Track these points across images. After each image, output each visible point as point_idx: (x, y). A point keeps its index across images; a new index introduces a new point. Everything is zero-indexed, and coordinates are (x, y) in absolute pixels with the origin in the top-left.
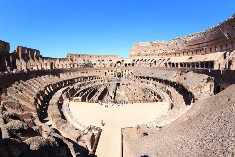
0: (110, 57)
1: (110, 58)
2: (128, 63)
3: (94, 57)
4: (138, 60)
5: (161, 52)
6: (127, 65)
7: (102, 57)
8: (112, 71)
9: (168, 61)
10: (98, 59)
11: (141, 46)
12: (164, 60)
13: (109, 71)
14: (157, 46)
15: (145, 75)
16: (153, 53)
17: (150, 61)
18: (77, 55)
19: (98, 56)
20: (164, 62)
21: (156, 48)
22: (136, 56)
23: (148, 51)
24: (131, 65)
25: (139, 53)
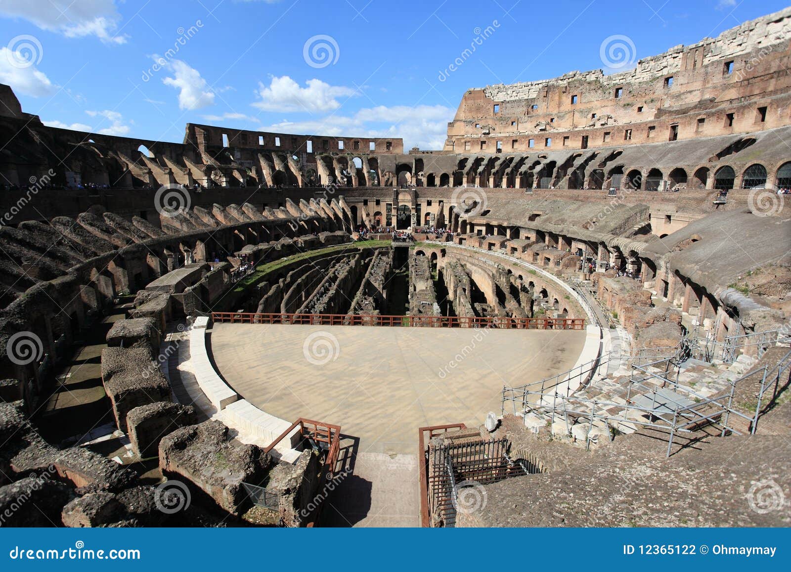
1: (372, 152)
2: (437, 173)
4: (479, 160)
5: (583, 123)
6: (437, 181)
8: (378, 202)
9: (611, 164)
10: (324, 155)
11: (496, 100)
12: (592, 158)
13: (366, 202)
14: (566, 100)
17: (529, 162)
19: (325, 142)
20: (592, 166)
21: (559, 107)
22: (472, 145)
23: (522, 123)
24: (451, 180)
25: (484, 131)
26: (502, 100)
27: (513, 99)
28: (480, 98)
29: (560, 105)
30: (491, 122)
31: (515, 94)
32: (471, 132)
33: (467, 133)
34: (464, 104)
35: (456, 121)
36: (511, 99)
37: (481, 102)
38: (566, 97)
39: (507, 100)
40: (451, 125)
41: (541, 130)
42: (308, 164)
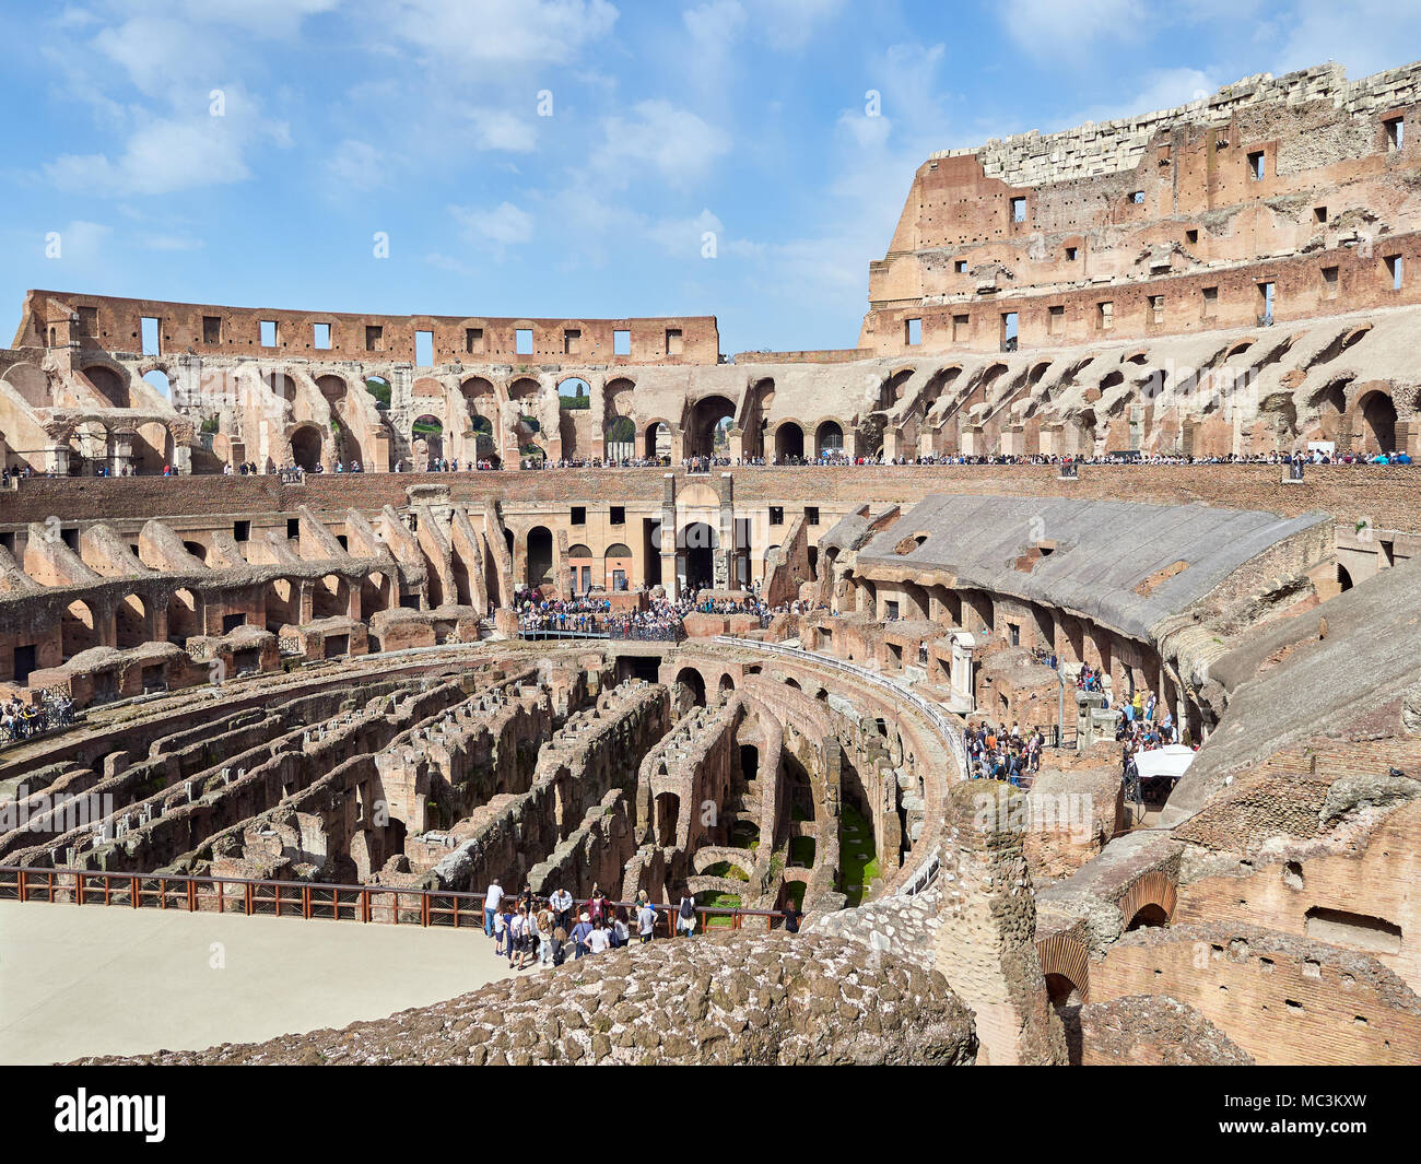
0: (623, 342)
1: (621, 361)
2: (810, 419)
3: (424, 341)
4: (945, 376)
5: (1287, 238)
6: (809, 443)
7: (525, 342)
8: (617, 516)
9: (1323, 375)
10: (466, 375)
11: (1017, 182)
12: (1277, 354)
13: (578, 516)
14: (1232, 169)
15: (951, 569)
16: (1164, 269)
17: (1089, 378)
18: (183, 310)
19: (474, 334)
20: (1270, 381)
21: (1211, 192)
22: (928, 328)
23: (1100, 249)
24: (849, 441)
25: (982, 284)
26: (1036, 183)
27: (1070, 175)
28: (968, 181)
29: (1212, 185)
30: (1001, 253)
31: (1072, 161)
32: (942, 288)
33: (929, 290)
34: (919, 201)
35: (894, 255)
36: (1062, 178)
37: (968, 192)
38: (1231, 160)
39: (1049, 181)
40: (878, 267)
41: (1157, 270)
42: (419, 400)
